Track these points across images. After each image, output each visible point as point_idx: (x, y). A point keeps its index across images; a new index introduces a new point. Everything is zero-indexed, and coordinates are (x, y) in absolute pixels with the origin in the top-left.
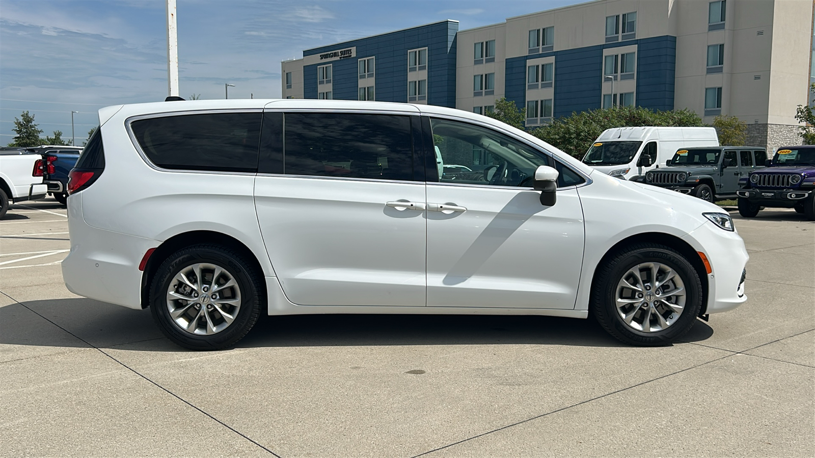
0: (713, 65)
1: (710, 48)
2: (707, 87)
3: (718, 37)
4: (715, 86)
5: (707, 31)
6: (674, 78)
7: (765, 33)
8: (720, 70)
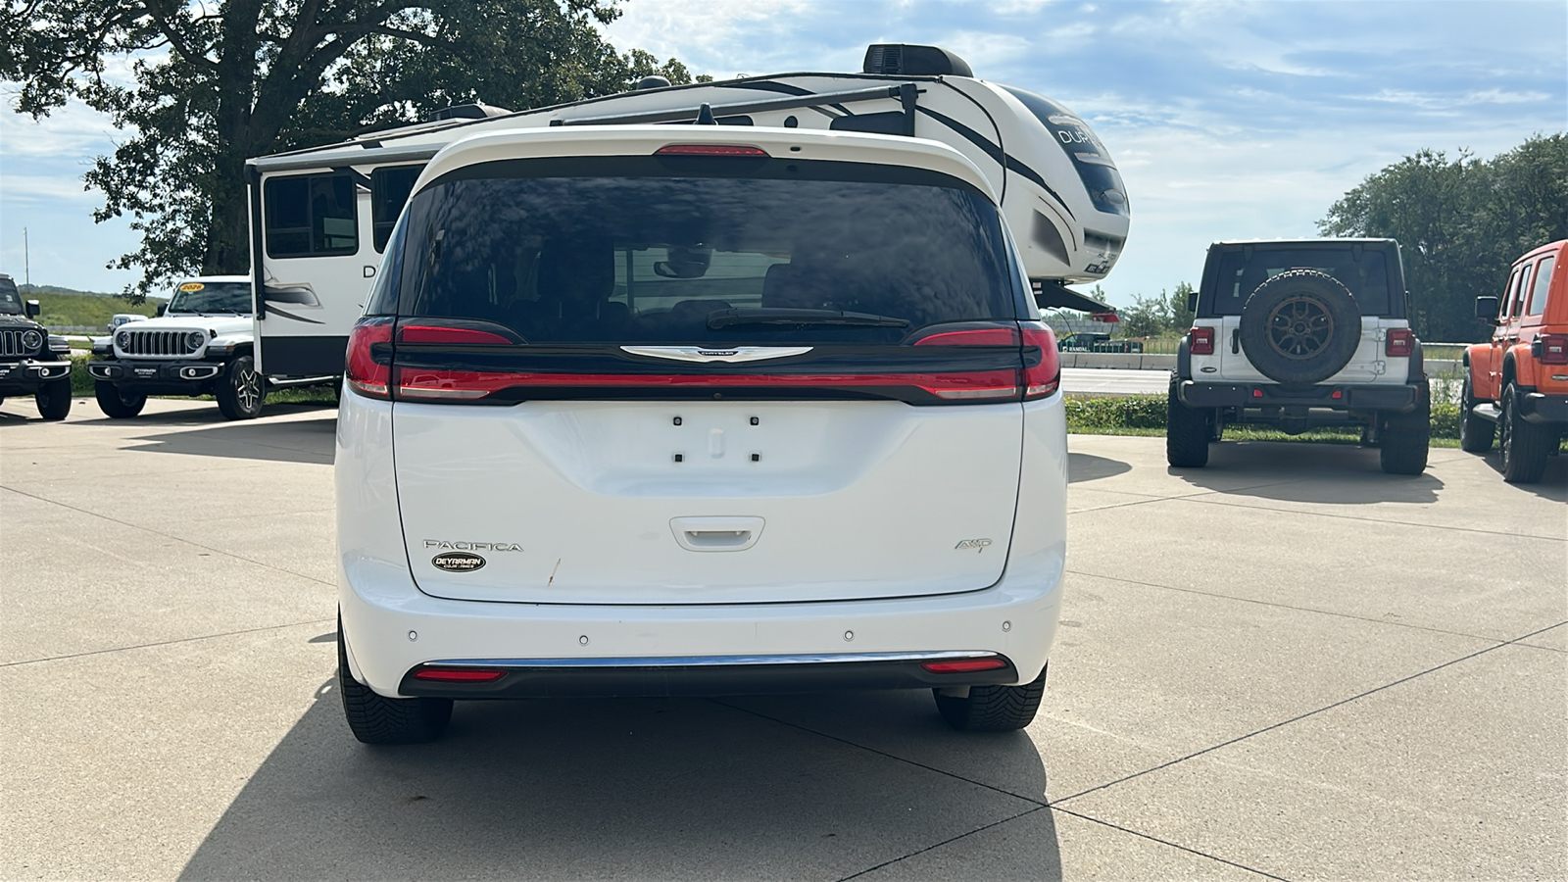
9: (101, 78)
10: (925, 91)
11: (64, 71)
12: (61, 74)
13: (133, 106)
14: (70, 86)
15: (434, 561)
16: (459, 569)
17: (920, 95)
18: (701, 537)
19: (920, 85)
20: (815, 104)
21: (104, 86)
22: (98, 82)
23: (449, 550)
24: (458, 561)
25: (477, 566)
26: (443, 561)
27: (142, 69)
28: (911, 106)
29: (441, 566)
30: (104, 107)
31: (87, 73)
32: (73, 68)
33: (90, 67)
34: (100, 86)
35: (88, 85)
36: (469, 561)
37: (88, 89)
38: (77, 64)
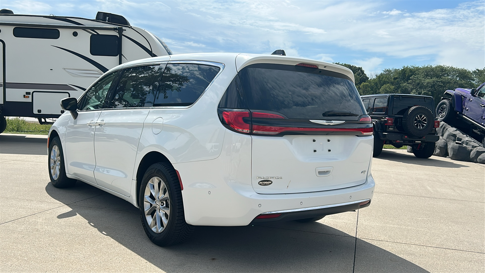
10: (125, 30)
15: (259, 182)
16: (265, 185)
17: (123, 31)
18: (320, 173)
19: (124, 28)
20: (85, 29)
23: (263, 179)
24: (265, 183)
25: (270, 184)
26: (261, 183)
28: (121, 35)
29: (260, 184)
36: (268, 182)
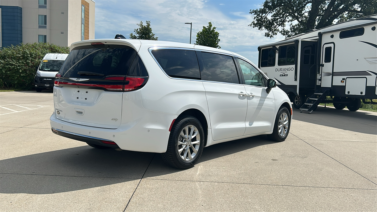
0: (41, 24)
1: (40, 16)
2: (39, 34)
3: (43, 12)
4: (43, 34)
5: (38, 8)
6: (22, 28)
7: (65, 13)
8: (45, 27)
9: (284, 28)
11: (277, 27)
12: (276, 28)
13: (289, 34)
14: (278, 30)
21: (285, 30)
22: (284, 29)
27: (292, 25)
30: (284, 35)
31: (282, 27)
32: (278, 27)
33: (282, 26)
34: (284, 30)
35: (282, 30)
37: (282, 31)
38: (279, 26)
